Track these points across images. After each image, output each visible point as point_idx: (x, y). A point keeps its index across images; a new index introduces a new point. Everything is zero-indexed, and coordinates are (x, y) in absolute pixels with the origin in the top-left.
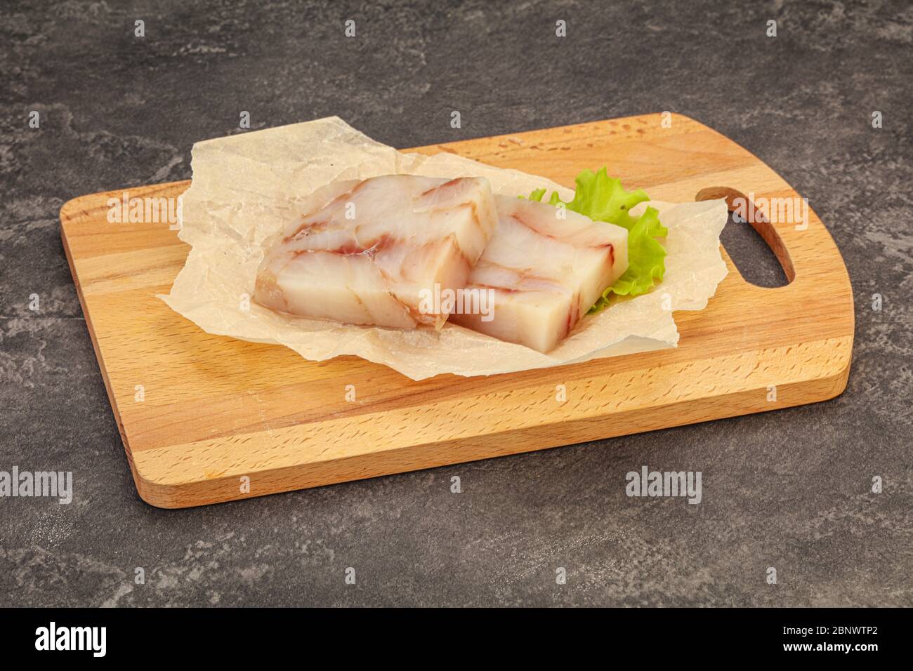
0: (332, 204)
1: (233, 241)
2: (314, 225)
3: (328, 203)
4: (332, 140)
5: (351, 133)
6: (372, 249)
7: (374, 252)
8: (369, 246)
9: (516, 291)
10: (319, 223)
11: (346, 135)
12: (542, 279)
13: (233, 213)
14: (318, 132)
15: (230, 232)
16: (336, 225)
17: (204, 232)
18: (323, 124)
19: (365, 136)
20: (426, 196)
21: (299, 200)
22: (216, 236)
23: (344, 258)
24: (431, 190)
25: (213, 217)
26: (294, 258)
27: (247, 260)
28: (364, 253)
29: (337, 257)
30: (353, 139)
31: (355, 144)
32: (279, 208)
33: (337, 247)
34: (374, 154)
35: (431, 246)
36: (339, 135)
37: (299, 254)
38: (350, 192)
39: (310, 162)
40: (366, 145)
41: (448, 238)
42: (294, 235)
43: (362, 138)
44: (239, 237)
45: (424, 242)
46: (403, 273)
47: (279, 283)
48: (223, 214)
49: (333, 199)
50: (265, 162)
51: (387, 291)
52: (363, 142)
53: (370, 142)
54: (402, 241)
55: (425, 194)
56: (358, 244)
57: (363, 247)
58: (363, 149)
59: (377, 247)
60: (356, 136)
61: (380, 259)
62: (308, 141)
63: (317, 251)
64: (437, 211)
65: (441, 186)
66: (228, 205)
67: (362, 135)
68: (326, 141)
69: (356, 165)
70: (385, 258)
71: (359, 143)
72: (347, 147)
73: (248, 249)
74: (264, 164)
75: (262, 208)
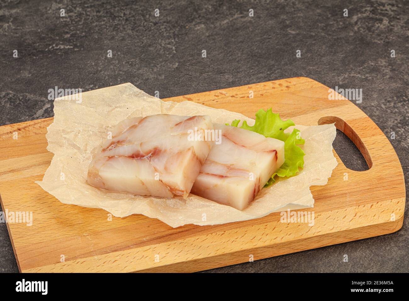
2: (118, 142)
6: (149, 155)
7: (150, 157)
8: (148, 153)
9: (226, 177)
10: (121, 141)
12: (239, 170)
16: (130, 142)
21: (110, 128)
23: (134, 160)
24: (180, 123)
28: (145, 157)
29: (131, 160)
32: (100, 132)
33: (131, 154)
35: (180, 153)
37: (111, 158)
38: (137, 124)
41: (189, 149)
45: (176, 151)
46: (166, 168)
47: (100, 174)
49: (128, 128)
50: (92, 108)
54: (165, 151)
55: (176, 125)
56: (141, 153)
57: (144, 154)
59: (152, 154)
61: (153, 161)
63: (120, 156)
65: (185, 121)
73: (84, 155)
74: (92, 109)
75: (91, 133)
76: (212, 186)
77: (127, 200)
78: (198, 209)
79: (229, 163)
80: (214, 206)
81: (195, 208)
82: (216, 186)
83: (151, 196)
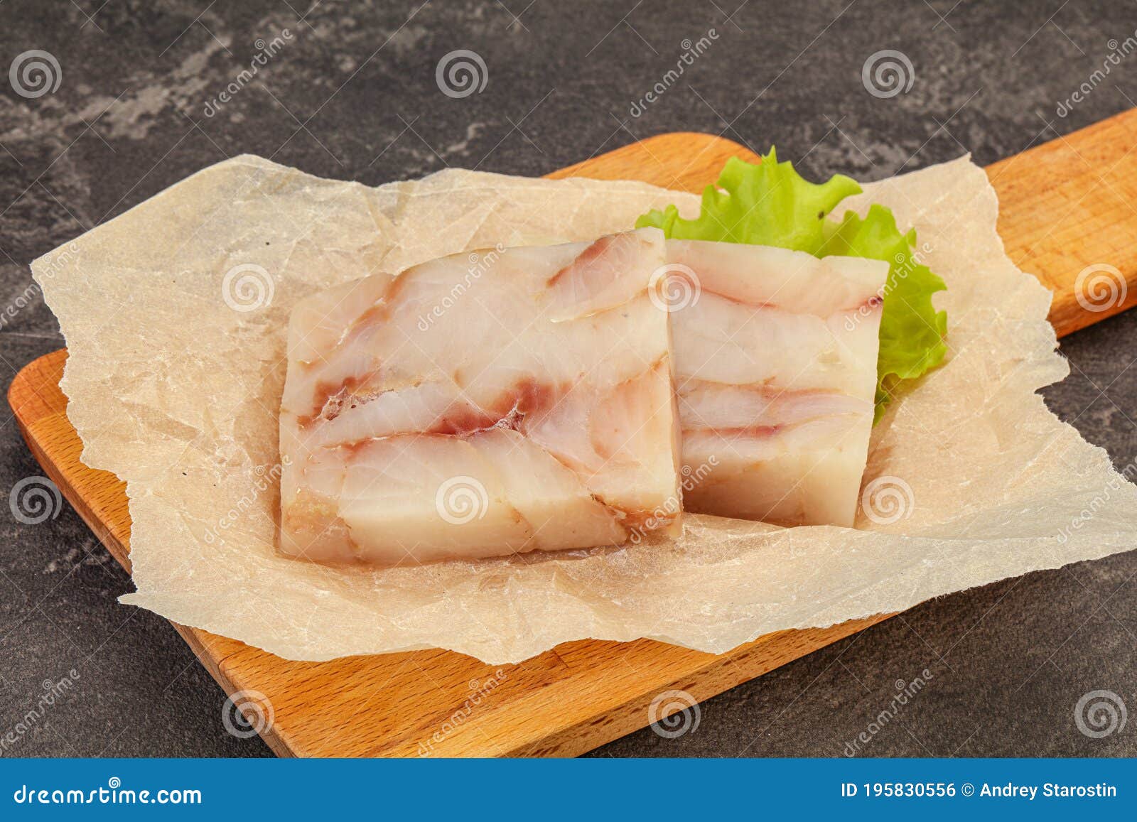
0: (355, 332)
1: (182, 444)
2: (350, 382)
3: (346, 332)
4: (246, 199)
5: (279, 175)
6: (511, 413)
7: (517, 418)
8: (504, 408)
9: (777, 427)
10: (357, 376)
11: (268, 179)
12: (805, 392)
13: (161, 386)
14: (221, 188)
15: (172, 428)
16: (398, 375)
17: (125, 439)
18: (225, 170)
19: (302, 174)
20: (558, 286)
21: (246, 330)
22: (148, 441)
23: (462, 445)
24: (561, 273)
25: (131, 407)
26: (350, 459)
27: (224, 477)
28: (498, 424)
29: (445, 442)
30: (282, 185)
31: (287, 193)
32: (224, 355)
33: (434, 421)
34: (326, 203)
35: (628, 388)
36: (259, 184)
37: (357, 448)
38: (380, 302)
39: (230, 250)
40: (307, 190)
41: (657, 365)
42: (318, 410)
43: (297, 179)
44: (191, 433)
45: (611, 382)
46: (601, 450)
47: (344, 513)
48: (145, 394)
49: (351, 321)
50: (159, 268)
51: (587, 494)
52: (302, 186)
53: (313, 182)
54: (565, 388)
55: (553, 282)
56: (478, 409)
57: (494, 414)
58: (308, 200)
59: (522, 407)
60: (288, 178)
61: (538, 430)
62: (211, 211)
63: (393, 436)
64: (602, 314)
65: (576, 261)
66: (145, 374)
67: (295, 171)
68: (238, 202)
69: (307, 234)
70: (547, 427)
71: (295, 189)
72: (277, 203)
73: (218, 453)
74: (159, 273)
75: (201, 363)
76: (740, 472)
77: (473, 588)
78: (727, 563)
79: (758, 378)
80: (777, 537)
81: (716, 561)
82: (757, 466)
83: (536, 551)
